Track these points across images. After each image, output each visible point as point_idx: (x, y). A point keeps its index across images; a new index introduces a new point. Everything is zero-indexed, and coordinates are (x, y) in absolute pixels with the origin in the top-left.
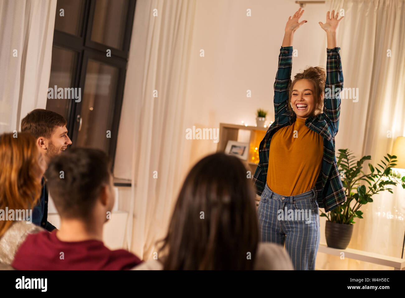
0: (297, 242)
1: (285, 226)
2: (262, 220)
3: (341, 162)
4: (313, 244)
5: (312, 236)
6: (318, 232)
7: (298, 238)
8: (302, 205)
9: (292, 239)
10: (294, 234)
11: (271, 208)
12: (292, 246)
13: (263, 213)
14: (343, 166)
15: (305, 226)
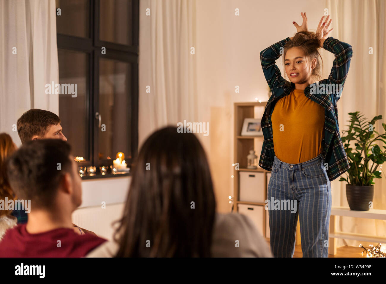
0: (308, 207)
1: (297, 193)
2: (275, 189)
3: (354, 126)
4: (324, 208)
5: (323, 199)
6: (329, 196)
7: (309, 203)
8: (310, 171)
9: (304, 204)
10: (305, 199)
11: (282, 177)
12: (304, 211)
13: (275, 182)
14: (356, 129)
15: (316, 191)
